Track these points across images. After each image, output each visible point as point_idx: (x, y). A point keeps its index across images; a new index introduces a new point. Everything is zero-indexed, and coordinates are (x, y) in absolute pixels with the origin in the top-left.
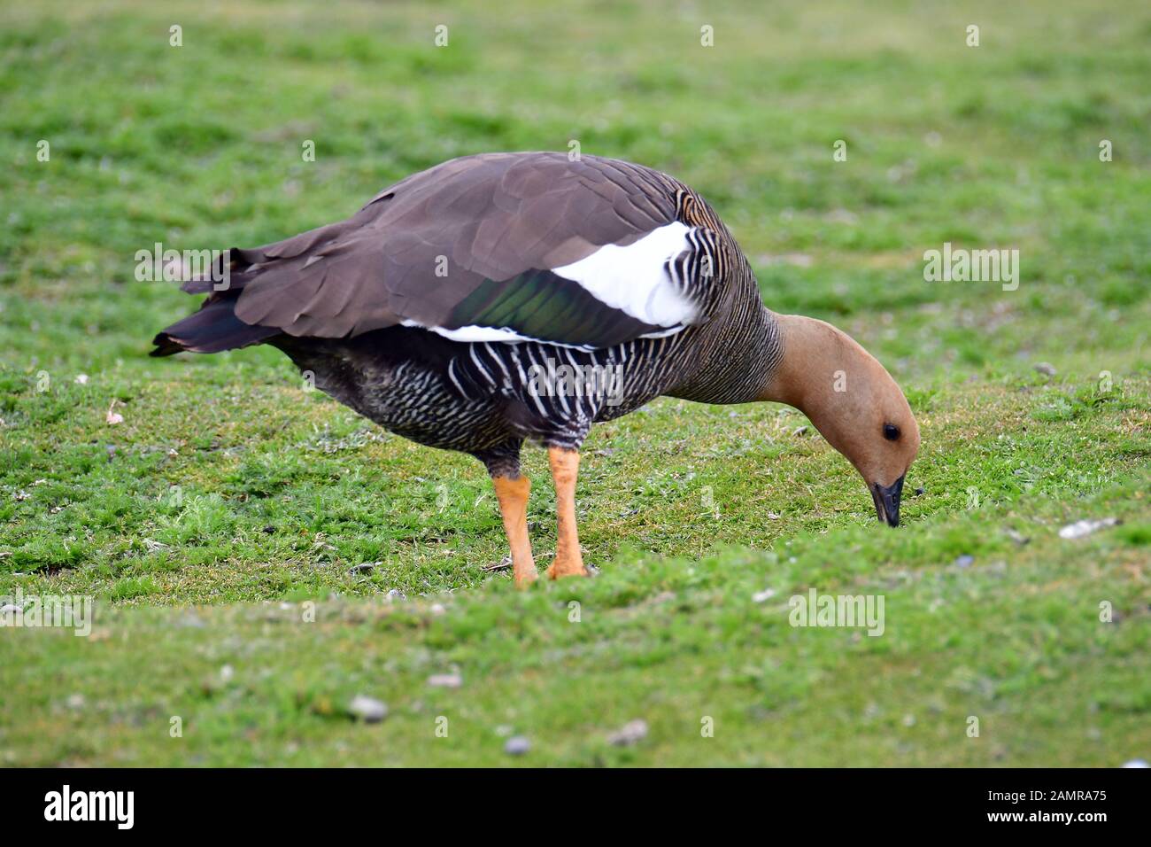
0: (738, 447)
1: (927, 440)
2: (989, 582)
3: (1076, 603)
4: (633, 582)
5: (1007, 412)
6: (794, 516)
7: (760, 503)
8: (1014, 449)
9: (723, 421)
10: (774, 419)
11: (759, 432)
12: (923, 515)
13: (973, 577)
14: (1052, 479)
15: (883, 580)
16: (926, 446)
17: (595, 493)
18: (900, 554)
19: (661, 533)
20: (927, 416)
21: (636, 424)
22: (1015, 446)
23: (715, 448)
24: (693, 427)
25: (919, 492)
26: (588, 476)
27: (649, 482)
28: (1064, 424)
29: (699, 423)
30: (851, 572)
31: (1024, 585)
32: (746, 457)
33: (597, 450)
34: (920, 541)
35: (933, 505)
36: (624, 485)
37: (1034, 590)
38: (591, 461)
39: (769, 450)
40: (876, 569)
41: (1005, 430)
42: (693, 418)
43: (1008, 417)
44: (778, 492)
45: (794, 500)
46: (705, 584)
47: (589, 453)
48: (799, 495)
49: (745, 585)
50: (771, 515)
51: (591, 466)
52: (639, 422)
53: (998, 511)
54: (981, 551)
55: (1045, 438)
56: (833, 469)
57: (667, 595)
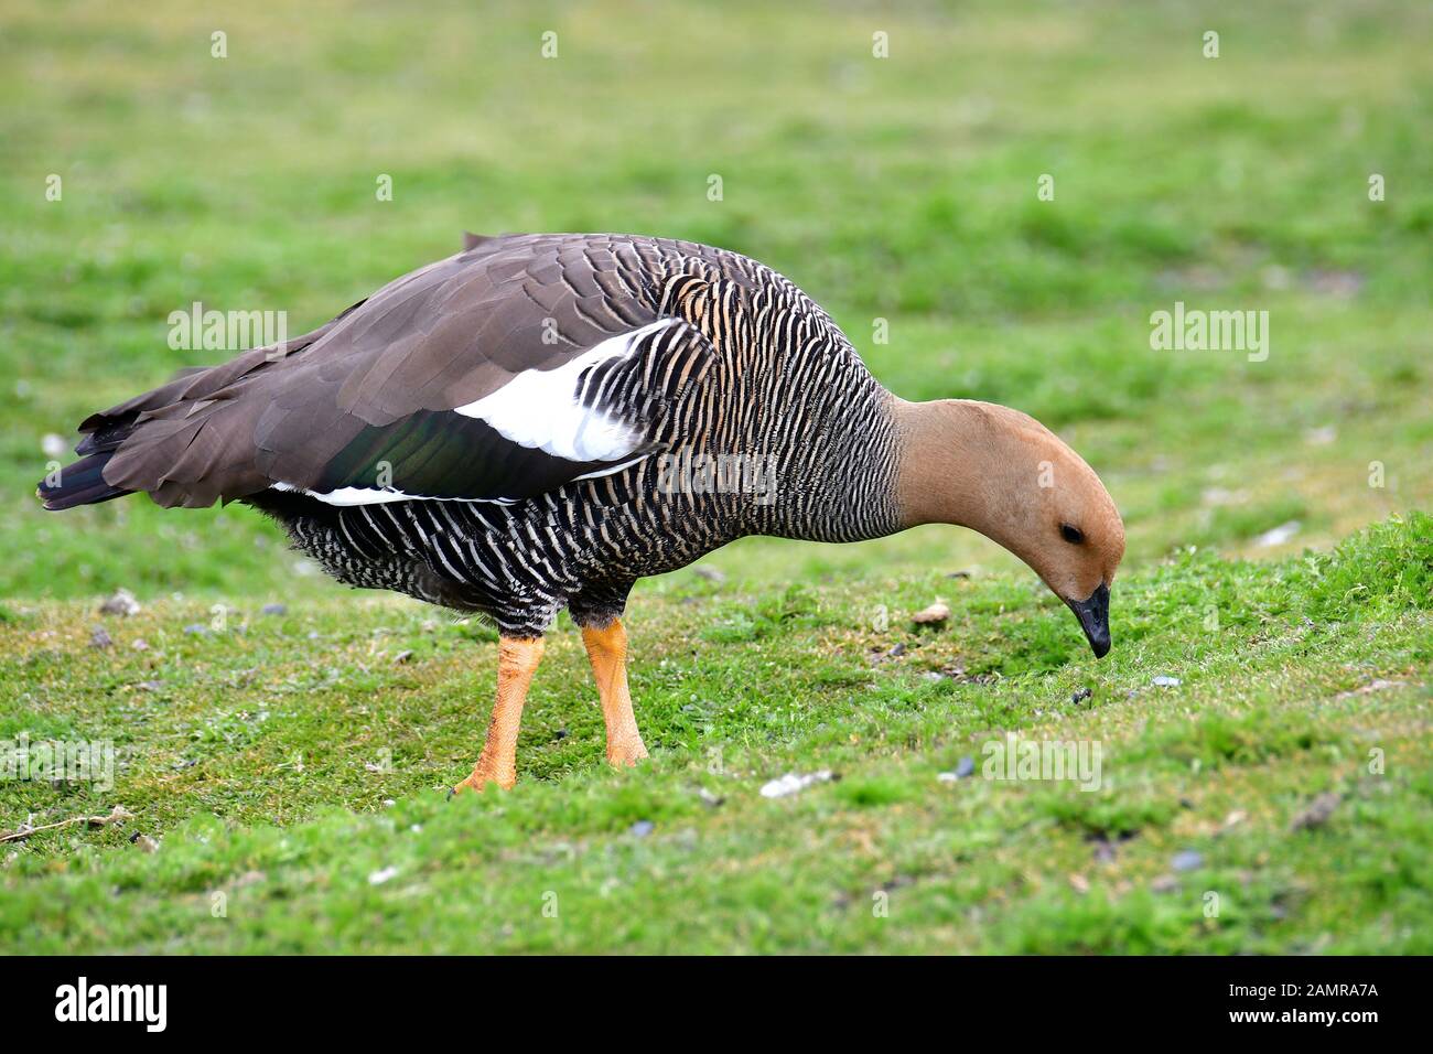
0: (323, 677)
1: (569, 667)
2: (677, 856)
3: (791, 882)
4: (210, 859)
5: (670, 631)
6: (399, 767)
7: (355, 750)
8: (681, 678)
9: (301, 645)
10: (368, 641)
11: (348, 658)
12: (566, 765)
13: (655, 849)
14: (731, 717)
15: (538, 854)
16: (567, 676)
17: (139, 740)
18: (556, 821)
19: (227, 790)
20: (566, 636)
21: (189, 650)
22: (682, 675)
23: (293, 679)
24: (262, 652)
25: (560, 735)
26: (129, 717)
27: (209, 724)
28: (745, 645)
29: (270, 648)
30: (495, 844)
31: (722, 859)
32: (334, 691)
33: (139, 682)
34: (581, 802)
35: (579, 752)
36: (177, 728)
37: (734, 865)
38: (132, 698)
39: (364, 682)
40: (526, 840)
41: (669, 654)
42: (262, 641)
43: (672, 637)
44: (377, 736)
45: (398, 747)
46: (301, 860)
47: (129, 687)
48: (404, 740)
49: (358, 861)
50: (368, 766)
51: (132, 704)
52: (193, 647)
53: (674, 762)
54: (662, 816)
55: (721, 665)
56: (449, 705)
57: (253, 875)
